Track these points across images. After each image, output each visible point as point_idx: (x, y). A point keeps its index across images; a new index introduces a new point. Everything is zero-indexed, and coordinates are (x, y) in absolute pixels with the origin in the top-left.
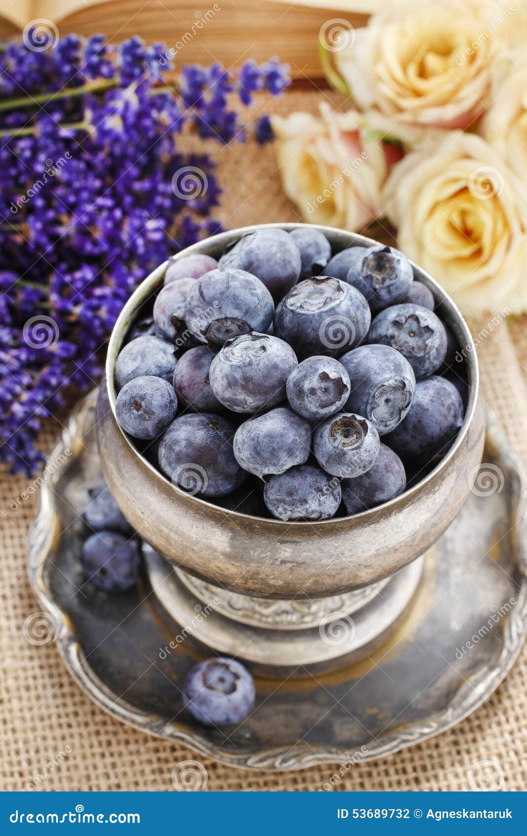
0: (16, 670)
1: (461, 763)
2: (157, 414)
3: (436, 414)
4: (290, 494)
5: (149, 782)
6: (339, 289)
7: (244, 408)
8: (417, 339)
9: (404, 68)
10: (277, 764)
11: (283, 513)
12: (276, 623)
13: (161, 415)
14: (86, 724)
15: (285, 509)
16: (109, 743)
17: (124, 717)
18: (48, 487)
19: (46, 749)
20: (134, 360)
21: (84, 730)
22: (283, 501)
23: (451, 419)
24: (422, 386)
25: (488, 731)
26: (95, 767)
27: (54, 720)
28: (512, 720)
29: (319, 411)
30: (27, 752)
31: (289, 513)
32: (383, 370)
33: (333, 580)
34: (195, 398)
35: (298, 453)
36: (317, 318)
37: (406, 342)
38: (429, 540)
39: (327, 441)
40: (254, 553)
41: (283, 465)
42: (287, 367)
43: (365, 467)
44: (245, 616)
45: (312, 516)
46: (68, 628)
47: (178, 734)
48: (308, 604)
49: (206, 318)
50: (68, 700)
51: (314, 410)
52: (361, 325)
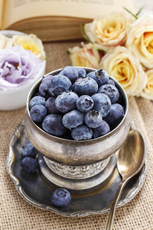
0: (4, 195)
1: (129, 214)
2: (41, 114)
3: (117, 112)
4: (79, 133)
5: (43, 223)
6: (89, 79)
7: (65, 110)
8: (111, 93)
9: (103, 31)
10: (78, 215)
11: (77, 138)
12: (76, 177)
14: (25, 209)
15: (77, 137)
16: (31, 214)
17: (35, 205)
18: (11, 146)
19: (14, 216)
20: (34, 101)
21: (24, 210)
22: (77, 135)
23: (121, 113)
24: (113, 105)
25: (136, 205)
26: (27, 220)
27: (16, 208)
28: (143, 202)
29: (86, 110)
30: (8, 217)
31: (79, 138)
32: (102, 99)
33: (92, 158)
34: (51, 110)
35: (80, 121)
36: (84, 86)
37: (108, 94)
39: (88, 117)
40: (69, 151)
41: (76, 125)
42: (76, 99)
43: (98, 124)
44: (67, 176)
45: (85, 139)
46: (19, 183)
47: (50, 209)
48: (85, 172)
49: (53, 88)
50: (19, 203)
51: (84, 109)
52: (95, 88)
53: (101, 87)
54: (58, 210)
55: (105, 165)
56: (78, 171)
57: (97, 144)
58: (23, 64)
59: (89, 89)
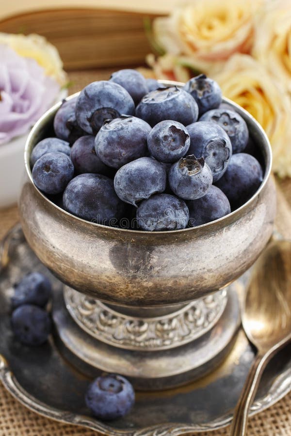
1: (280, 433)
2: (61, 172)
3: (246, 170)
4: (155, 210)
6: (177, 90)
7: (119, 159)
8: (229, 126)
10: (154, 434)
11: (150, 226)
12: (146, 346)
13: (63, 173)
14: (19, 426)
15: (152, 222)
17: (46, 413)
20: (43, 148)
21: (17, 430)
22: (151, 216)
23: (256, 174)
24: (235, 156)
29: (171, 153)
31: (155, 224)
32: (210, 132)
33: (187, 281)
34: (85, 163)
35: (158, 182)
36: (164, 105)
38: (248, 256)
39: (178, 172)
40: (132, 262)
41: (149, 191)
42: (147, 131)
43: (204, 189)
44: (124, 344)
45: (170, 226)
46: (4, 363)
47: (84, 421)
48: (167, 332)
49: (90, 110)
50: (6, 413)
51: (167, 152)
52: (192, 111)
53: (204, 116)
54: (103, 426)
55: (215, 318)
56: (151, 331)
57: (200, 242)
58: (14, 90)
59: (177, 110)
